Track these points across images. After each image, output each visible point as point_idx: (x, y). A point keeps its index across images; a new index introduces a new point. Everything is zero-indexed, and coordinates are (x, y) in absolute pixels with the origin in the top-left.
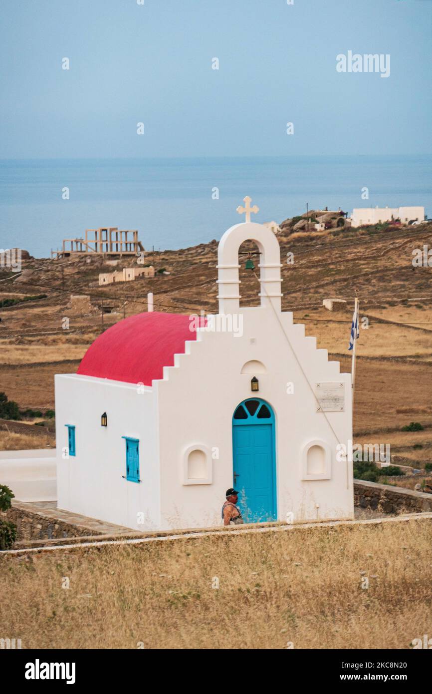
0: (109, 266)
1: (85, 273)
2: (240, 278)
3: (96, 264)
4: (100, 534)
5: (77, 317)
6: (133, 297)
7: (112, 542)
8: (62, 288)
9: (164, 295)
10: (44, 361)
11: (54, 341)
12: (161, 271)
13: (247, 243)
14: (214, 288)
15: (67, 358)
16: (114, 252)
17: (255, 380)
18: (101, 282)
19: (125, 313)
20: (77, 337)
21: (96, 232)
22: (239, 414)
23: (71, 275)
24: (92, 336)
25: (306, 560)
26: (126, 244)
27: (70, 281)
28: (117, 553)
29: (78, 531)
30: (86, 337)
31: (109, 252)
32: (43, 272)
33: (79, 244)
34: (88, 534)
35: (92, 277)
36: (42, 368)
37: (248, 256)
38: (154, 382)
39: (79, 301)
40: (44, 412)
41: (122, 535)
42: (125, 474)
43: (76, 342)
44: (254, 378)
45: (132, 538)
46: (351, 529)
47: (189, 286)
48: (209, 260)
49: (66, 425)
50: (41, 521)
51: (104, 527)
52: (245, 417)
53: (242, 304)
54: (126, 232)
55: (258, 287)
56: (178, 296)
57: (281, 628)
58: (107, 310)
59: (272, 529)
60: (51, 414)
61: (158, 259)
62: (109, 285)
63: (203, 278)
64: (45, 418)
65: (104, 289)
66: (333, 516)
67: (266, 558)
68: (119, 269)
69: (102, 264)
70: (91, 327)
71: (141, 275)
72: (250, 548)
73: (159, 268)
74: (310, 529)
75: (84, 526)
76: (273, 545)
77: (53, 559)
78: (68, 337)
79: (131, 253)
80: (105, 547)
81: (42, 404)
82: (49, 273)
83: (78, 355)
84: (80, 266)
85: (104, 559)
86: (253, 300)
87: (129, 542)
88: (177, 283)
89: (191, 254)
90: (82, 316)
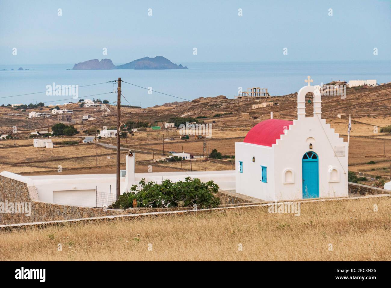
0: (256, 102)
1: (247, 105)
2: (306, 106)
3: (252, 101)
4: (252, 202)
5: (244, 121)
6: (265, 113)
7: (256, 205)
8: (238, 110)
9: (277, 113)
10: (231, 137)
11: (235, 130)
12: (276, 104)
13: (309, 93)
14: (296, 110)
15: (240, 136)
16: (258, 96)
17: (311, 145)
18: (253, 108)
19: (262, 119)
20: (244, 128)
21: (252, 89)
22: (305, 157)
23: (242, 105)
24: (250, 128)
25: (330, 212)
26: (263, 94)
27: (241, 107)
28: (258, 209)
29: (243, 201)
30: (247, 128)
31: (256, 97)
32: (231, 104)
33: (245, 93)
34: (247, 202)
35: (250, 106)
36: (230, 140)
37: (309, 98)
38: (273, 145)
39: (245, 115)
40: (231, 156)
41: (260, 203)
42: (261, 180)
43: (243, 130)
44: (311, 144)
45: (264, 204)
46: (347, 201)
47: (286, 109)
48: (294, 100)
49: (239, 161)
50: (229, 197)
51: (253, 199)
52: (307, 158)
53: (306, 116)
54: (263, 89)
55: (312, 110)
56: (282, 113)
57: (320, 238)
58: (255, 118)
59: (317, 201)
60: (234, 157)
61: (275, 99)
62: (256, 109)
63: (292, 106)
64: (231, 158)
65: (254, 110)
66: (340, 196)
67: (315, 211)
68: (260, 103)
69: (253, 101)
70: (249, 125)
71: (268, 105)
72: (308, 208)
73: (275, 103)
74: (332, 201)
75: (246, 199)
76: (317, 207)
77: (234, 212)
78: (240, 128)
79: (265, 97)
80: (253, 207)
81: (230, 153)
82: (234, 104)
83: (244, 135)
84: (245, 102)
85: (253, 211)
86: (311, 115)
87: (263, 205)
88: (282, 108)
89: (288, 97)
90: (246, 121)
